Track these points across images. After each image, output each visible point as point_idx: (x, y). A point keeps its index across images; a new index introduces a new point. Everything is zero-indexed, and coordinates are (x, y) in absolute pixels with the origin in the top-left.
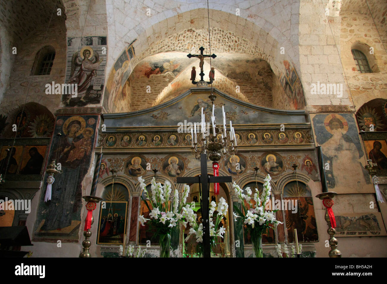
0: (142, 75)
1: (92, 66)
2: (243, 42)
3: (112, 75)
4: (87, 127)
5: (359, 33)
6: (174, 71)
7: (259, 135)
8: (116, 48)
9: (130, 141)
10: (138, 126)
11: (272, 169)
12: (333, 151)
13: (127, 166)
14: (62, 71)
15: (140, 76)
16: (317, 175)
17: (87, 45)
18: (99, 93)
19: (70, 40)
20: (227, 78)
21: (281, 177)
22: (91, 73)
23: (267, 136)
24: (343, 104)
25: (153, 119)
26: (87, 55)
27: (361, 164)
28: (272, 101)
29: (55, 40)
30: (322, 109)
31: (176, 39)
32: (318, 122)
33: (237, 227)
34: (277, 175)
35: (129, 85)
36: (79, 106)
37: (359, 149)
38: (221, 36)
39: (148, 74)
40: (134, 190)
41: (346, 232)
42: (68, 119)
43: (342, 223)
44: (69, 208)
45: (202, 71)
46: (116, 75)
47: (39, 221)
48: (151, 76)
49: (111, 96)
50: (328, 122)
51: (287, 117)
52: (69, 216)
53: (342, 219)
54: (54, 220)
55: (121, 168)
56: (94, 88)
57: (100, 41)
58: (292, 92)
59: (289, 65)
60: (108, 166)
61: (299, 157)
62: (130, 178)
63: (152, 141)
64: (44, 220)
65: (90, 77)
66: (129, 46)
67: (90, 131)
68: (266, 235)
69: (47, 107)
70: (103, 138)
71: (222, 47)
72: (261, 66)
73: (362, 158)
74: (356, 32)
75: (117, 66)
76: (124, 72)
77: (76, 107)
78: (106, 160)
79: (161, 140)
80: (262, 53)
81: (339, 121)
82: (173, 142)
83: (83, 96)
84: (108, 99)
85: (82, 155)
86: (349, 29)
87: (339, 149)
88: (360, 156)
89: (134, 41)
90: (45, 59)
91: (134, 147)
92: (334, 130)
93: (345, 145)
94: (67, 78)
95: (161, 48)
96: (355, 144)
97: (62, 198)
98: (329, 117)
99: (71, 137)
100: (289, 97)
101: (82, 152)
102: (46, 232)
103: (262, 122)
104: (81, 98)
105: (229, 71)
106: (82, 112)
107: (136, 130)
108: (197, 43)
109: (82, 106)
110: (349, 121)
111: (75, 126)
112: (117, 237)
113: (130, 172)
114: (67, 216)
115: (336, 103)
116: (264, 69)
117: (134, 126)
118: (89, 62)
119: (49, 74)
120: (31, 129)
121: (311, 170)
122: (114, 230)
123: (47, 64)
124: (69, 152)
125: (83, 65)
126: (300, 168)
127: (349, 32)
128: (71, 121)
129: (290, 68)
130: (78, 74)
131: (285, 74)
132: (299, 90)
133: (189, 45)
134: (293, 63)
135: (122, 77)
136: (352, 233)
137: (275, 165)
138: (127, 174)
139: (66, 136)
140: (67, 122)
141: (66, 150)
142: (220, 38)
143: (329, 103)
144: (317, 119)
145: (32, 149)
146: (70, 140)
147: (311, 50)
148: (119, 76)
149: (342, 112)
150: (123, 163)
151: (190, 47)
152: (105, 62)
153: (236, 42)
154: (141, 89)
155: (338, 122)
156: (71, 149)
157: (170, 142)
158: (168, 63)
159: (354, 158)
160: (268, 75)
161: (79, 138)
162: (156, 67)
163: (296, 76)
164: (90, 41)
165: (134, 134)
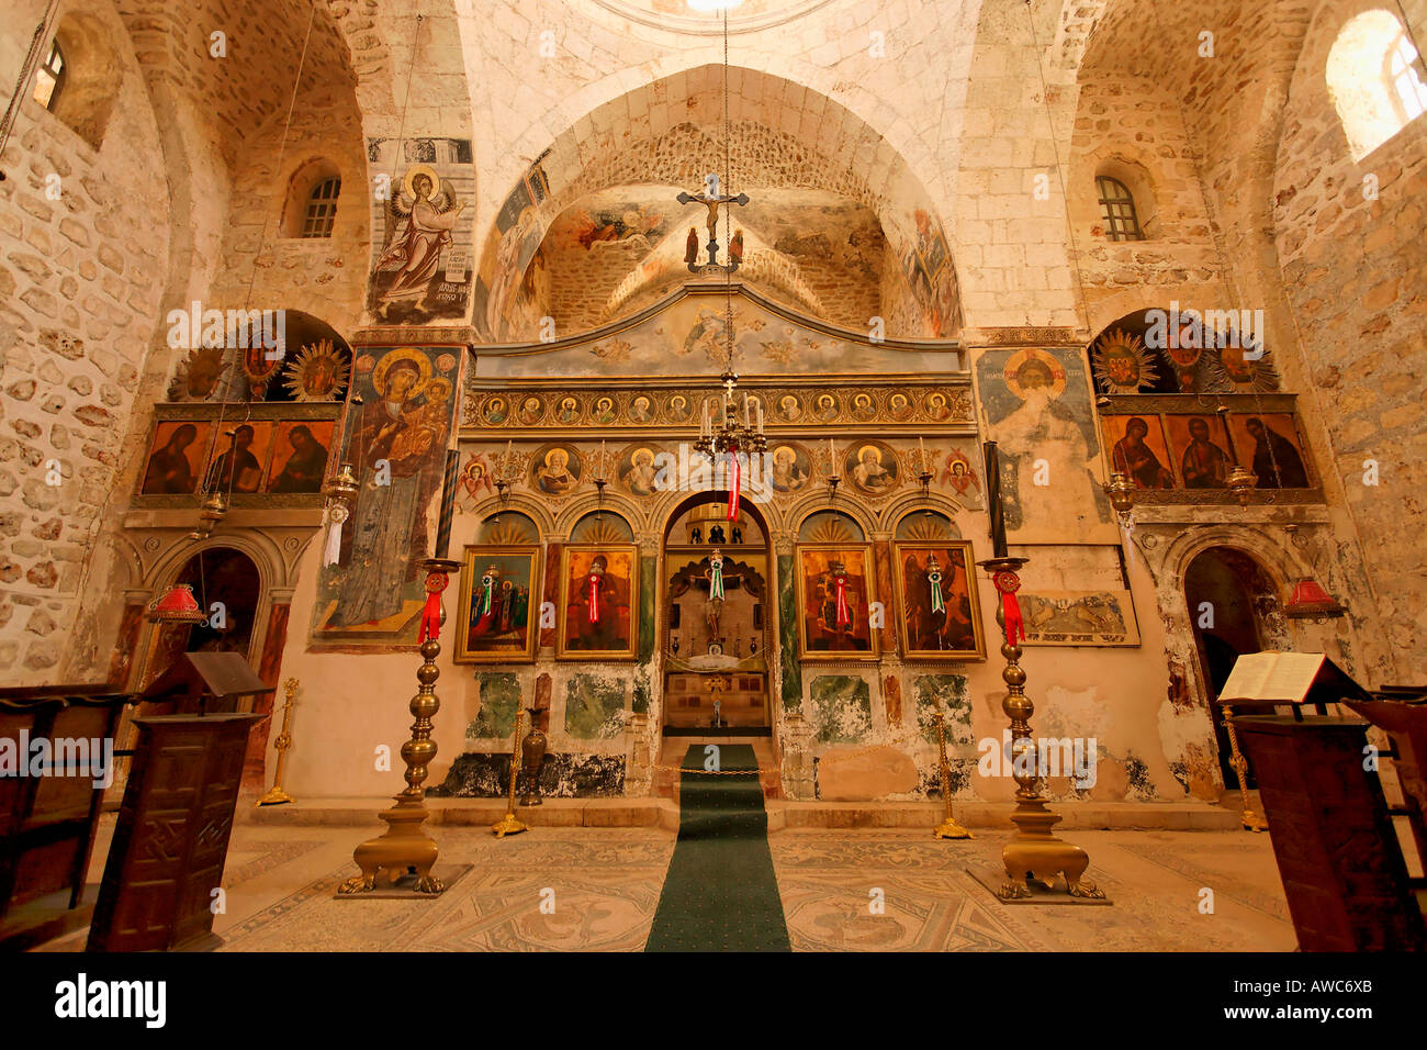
0: (572, 240)
1: (438, 220)
2: (816, 160)
3: (492, 245)
4: (434, 376)
5: (1122, 130)
6: (649, 233)
7: (843, 398)
8: (497, 172)
9: (541, 410)
10: (558, 375)
11: (871, 479)
12: (1023, 441)
13: (535, 471)
14: (361, 230)
15: (569, 244)
16: (977, 499)
17: (422, 160)
18: (461, 290)
19: (374, 145)
20: (775, 252)
21: (892, 499)
22: (438, 239)
23: (864, 403)
24: (1058, 323)
25: (596, 358)
26: (424, 190)
27: (1090, 473)
28: (878, 307)
29: (335, 141)
30: (1002, 337)
31: (652, 150)
32: (990, 370)
33: (787, 614)
34: (882, 494)
35: (542, 267)
36: (412, 322)
37: (1089, 437)
38: (763, 142)
39: (586, 240)
40: (551, 527)
41: (1041, 634)
42: (386, 356)
43: (1034, 612)
44: (396, 572)
45: (713, 240)
46: (503, 244)
47: (323, 605)
48: (594, 244)
49: (492, 298)
50: (1015, 369)
51: (913, 357)
52: (397, 591)
53: (1035, 604)
54: (360, 602)
55: (521, 476)
56: (449, 277)
57: (455, 151)
58: (930, 292)
59: (929, 223)
60: (489, 472)
61: (936, 453)
62: (541, 498)
63: (594, 412)
64: (335, 602)
65: (434, 247)
66: (533, 167)
67: (443, 388)
68: (852, 633)
69: (331, 323)
70: (477, 402)
71: (765, 172)
72: (857, 223)
73: (1097, 459)
74: (1114, 128)
75: (505, 220)
76: (525, 236)
77: (404, 325)
78: (485, 457)
79: (615, 410)
80: (862, 189)
81: (1042, 366)
82: (641, 413)
83: (422, 296)
84: (486, 305)
85: (426, 445)
86: (1098, 118)
87: (1038, 435)
88: (1091, 456)
89: (544, 155)
90: (316, 195)
91: (551, 425)
92: (1030, 390)
93: (1055, 426)
94: (376, 249)
95: (616, 173)
96: (1079, 424)
97: (377, 548)
98: (1019, 357)
99: (395, 401)
100: (922, 303)
101: (425, 438)
102: (340, 630)
103: (853, 367)
104: (415, 302)
105: (781, 233)
106: (420, 338)
107: (555, 384)
108: (705, 161)
109: (420, 323)
110: (1070, 368)
111: (404, 375)
112: (511, 636)
113: (541, 485)
114: (390, 591)
115: (1040, 320)
116: (863, 228)
117: (551, 375)
118: (429, 208)
119: (328, 236)
120: (288, 380)
121: (965, 486)
122: (505, 622)
123: (323, 208)
124: (392, 436)
125: (414, 215)
126: (938, 478)
127: (1095, 128)
128: (394, 360)
129: (930, 229)
130: (405, 238)
131: (916, 246)
132: (949, 289)
133: (684, 168)
134: (938, 217)
135: (520, 248)
136: (1057, 638)
137: (880, 470)
138: (536, 490)
139: (382, 398)
140: (384, 363)
141: (384, 432)
142: (760, 149)
143: (1020, 322)
144: (987, 361)
145: (295, 430)
146: (394, 407)
147: (989, 180)
148: (511, 247)
149: (1054, 343)
150: (526, 462)
151: (686, 173)
152: (471, 209)
153: (799, 159)
154: (572, 275)
155: (1041, 369)
156: (397, 430)
157: (635, 414)
158: (633, 213)
159: (1073, 459)
160: (873, 245)
161: (415, 404)
162: (607, 223)
163: (942, 252)
164: (428, 152)
165: (550, 393)
